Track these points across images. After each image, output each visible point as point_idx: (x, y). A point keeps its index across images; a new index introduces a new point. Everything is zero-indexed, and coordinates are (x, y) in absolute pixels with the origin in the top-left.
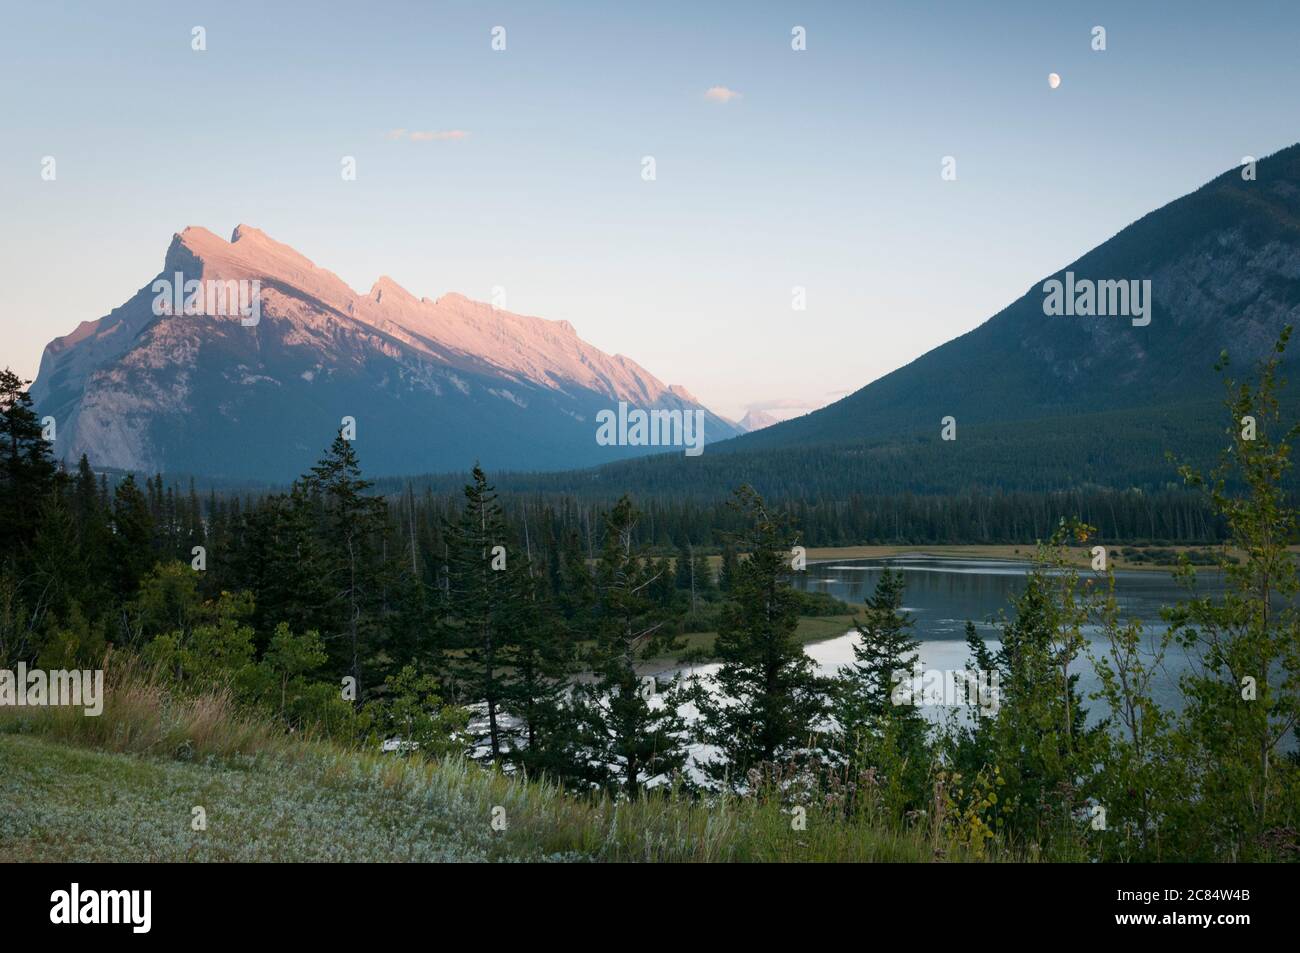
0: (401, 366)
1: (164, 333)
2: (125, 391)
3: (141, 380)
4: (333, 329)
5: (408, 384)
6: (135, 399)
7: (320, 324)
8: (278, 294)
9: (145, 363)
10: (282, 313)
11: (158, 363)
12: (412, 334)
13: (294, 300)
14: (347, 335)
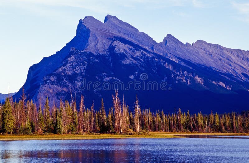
0: (173, 72)
1: (73, 60)
2: (56, 85)
3: (63, 80)
4: (143, 57)
5: (175, 80)
6: (60, 87)
7: (138, 55)
8: (121, 43)
9: (64, 72)
10: (122, 51)
11: (69, 73)
12: (179, 58)
13: (127, 45)
14: (149, 59)
